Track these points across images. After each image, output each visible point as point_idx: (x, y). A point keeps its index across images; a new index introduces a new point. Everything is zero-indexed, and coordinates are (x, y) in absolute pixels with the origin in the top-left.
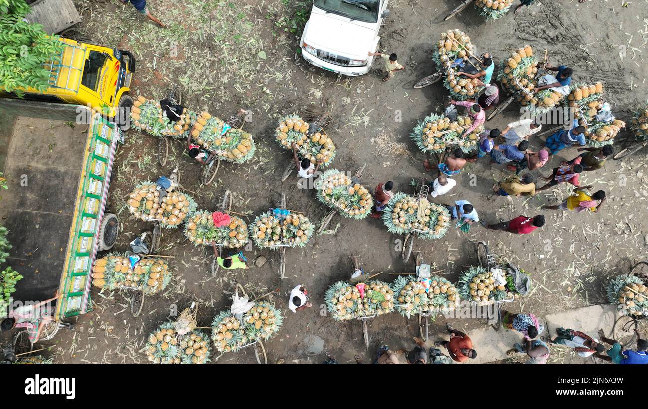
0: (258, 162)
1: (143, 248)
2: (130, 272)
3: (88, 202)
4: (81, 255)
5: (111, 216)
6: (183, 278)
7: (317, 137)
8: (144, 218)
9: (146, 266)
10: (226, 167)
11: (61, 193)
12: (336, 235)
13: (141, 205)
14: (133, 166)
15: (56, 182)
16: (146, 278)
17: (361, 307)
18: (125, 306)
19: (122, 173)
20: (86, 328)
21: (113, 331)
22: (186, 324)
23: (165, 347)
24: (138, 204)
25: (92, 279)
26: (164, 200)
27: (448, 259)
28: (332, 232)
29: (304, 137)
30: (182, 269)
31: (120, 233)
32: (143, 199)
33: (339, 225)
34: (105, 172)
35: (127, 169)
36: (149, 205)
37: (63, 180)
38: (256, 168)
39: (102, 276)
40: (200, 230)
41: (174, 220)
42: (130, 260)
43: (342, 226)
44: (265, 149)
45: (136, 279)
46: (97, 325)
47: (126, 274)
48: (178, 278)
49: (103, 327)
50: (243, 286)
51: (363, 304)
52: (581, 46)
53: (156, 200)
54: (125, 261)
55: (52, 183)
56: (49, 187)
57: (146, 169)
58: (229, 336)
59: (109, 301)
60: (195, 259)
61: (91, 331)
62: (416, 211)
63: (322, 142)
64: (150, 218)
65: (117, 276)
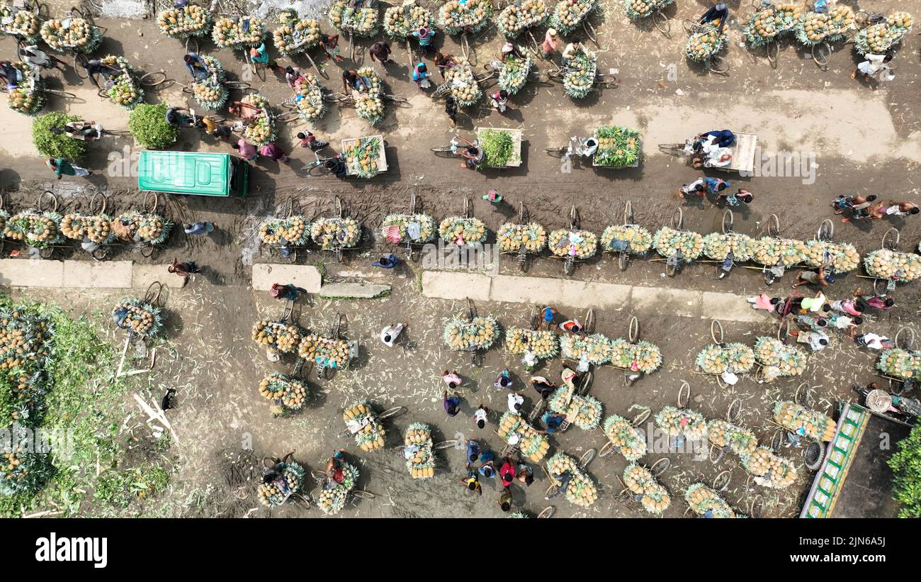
0: (681, 477)
1: (792, 437)
2: (805, 423)
3: (829, 489)
4: (841, 450)
5: (811, 468)
6: (762, 401)
7: (640, 491)
8: (786, 462)
9: (793, 425)
10: (708, 480)
11: (848, 499)
12: (634, 403)
13: (787, 472)
14: (783, 501)
15: (850, 508)
16: (795, 417)
17: (638, 353)
18: (813, 390)
19: (793, 496)
20: (846, 380)
21: (826, 373)
22: (771, 373)
23: (792, 363)
24: (789, 473)
25: (836, 427)
26: (767, 471)
27: (552, 363)
28: (636, 406)
29: (647, 493)
30: (761, 408)
31: (805, 449)
32: (784, 476)
33: (630, 410)
34: (810, 506)
35: (789, 499)
36: (780, 470)
37: (844, 509)
38: (684, 473)
39: (828, 427)
40: (745, 442)
41: (764, 455)
42: (804, 431)
43: (627, 409)
44: (673, 486)
45: (802, 417)
46: (837, 381)
47: (809, 422)
48: (766, 402)
49: (834, 379)
50: (717, 383)
51: (635, 355)
52: (394, 505)
53: (774, 473)
54: (808, 432)
55: (854, 508)
56: (857, 505)
57: (773, 495)
58: (742, 359)
59: (824, 397)
60: (749, 413)
61: (843, 378)
62: (578, 415)
63: (636, 486)
64: (781, 460)
65: (817, 423)
